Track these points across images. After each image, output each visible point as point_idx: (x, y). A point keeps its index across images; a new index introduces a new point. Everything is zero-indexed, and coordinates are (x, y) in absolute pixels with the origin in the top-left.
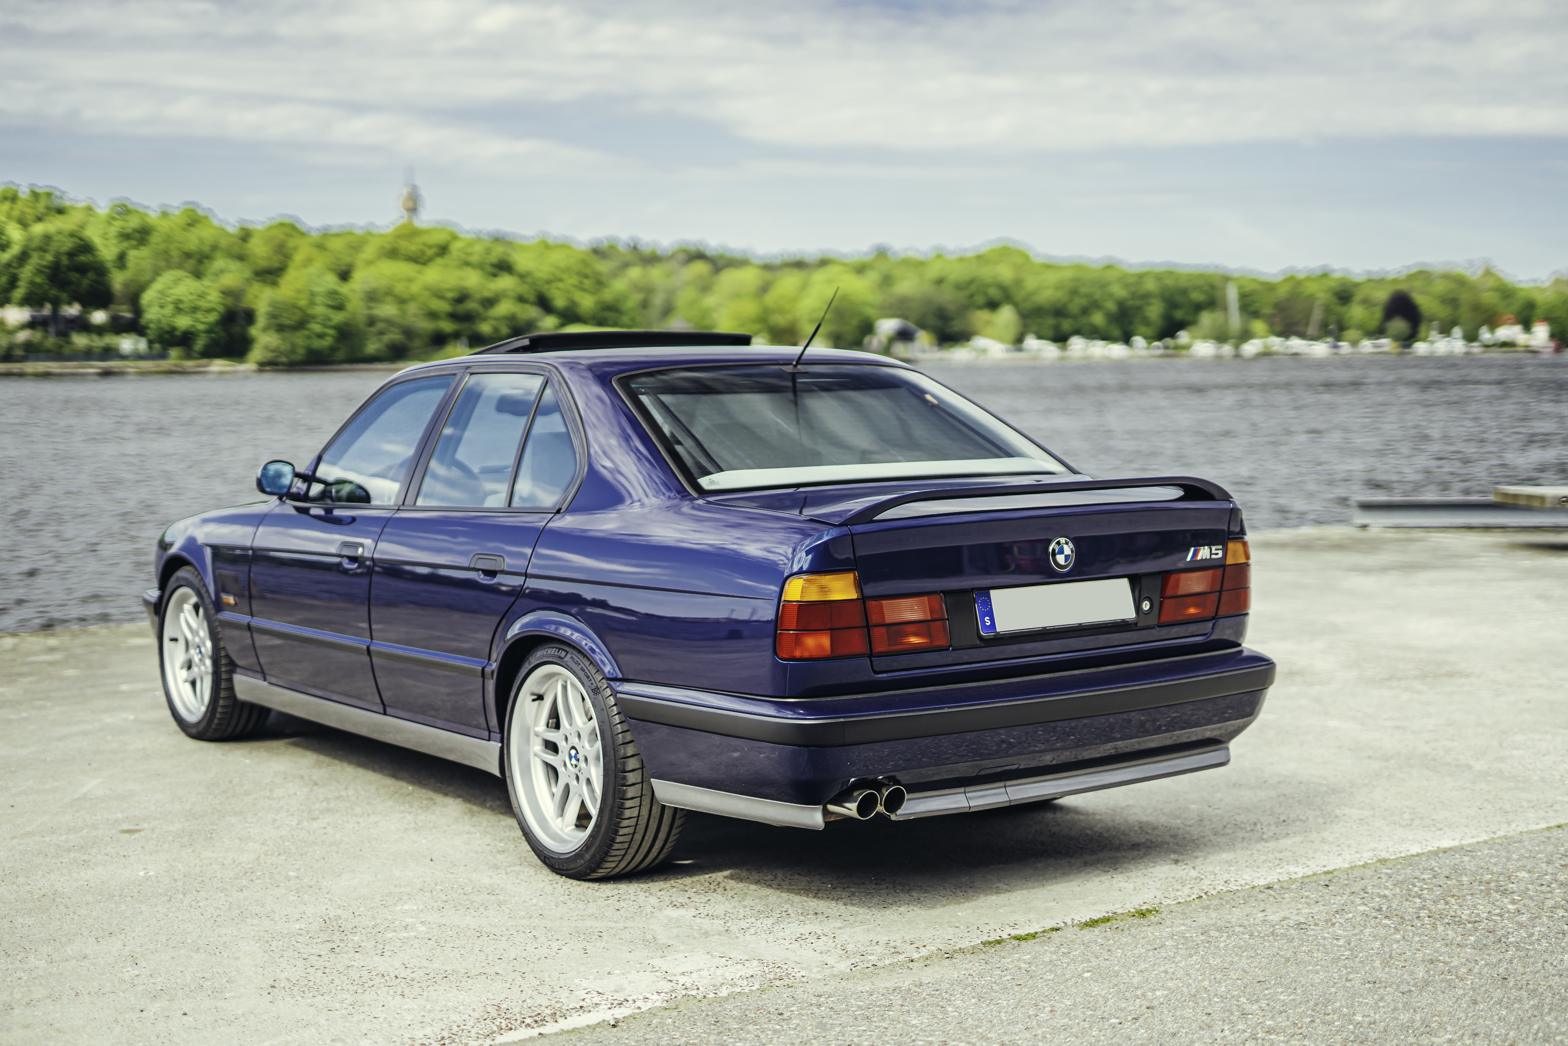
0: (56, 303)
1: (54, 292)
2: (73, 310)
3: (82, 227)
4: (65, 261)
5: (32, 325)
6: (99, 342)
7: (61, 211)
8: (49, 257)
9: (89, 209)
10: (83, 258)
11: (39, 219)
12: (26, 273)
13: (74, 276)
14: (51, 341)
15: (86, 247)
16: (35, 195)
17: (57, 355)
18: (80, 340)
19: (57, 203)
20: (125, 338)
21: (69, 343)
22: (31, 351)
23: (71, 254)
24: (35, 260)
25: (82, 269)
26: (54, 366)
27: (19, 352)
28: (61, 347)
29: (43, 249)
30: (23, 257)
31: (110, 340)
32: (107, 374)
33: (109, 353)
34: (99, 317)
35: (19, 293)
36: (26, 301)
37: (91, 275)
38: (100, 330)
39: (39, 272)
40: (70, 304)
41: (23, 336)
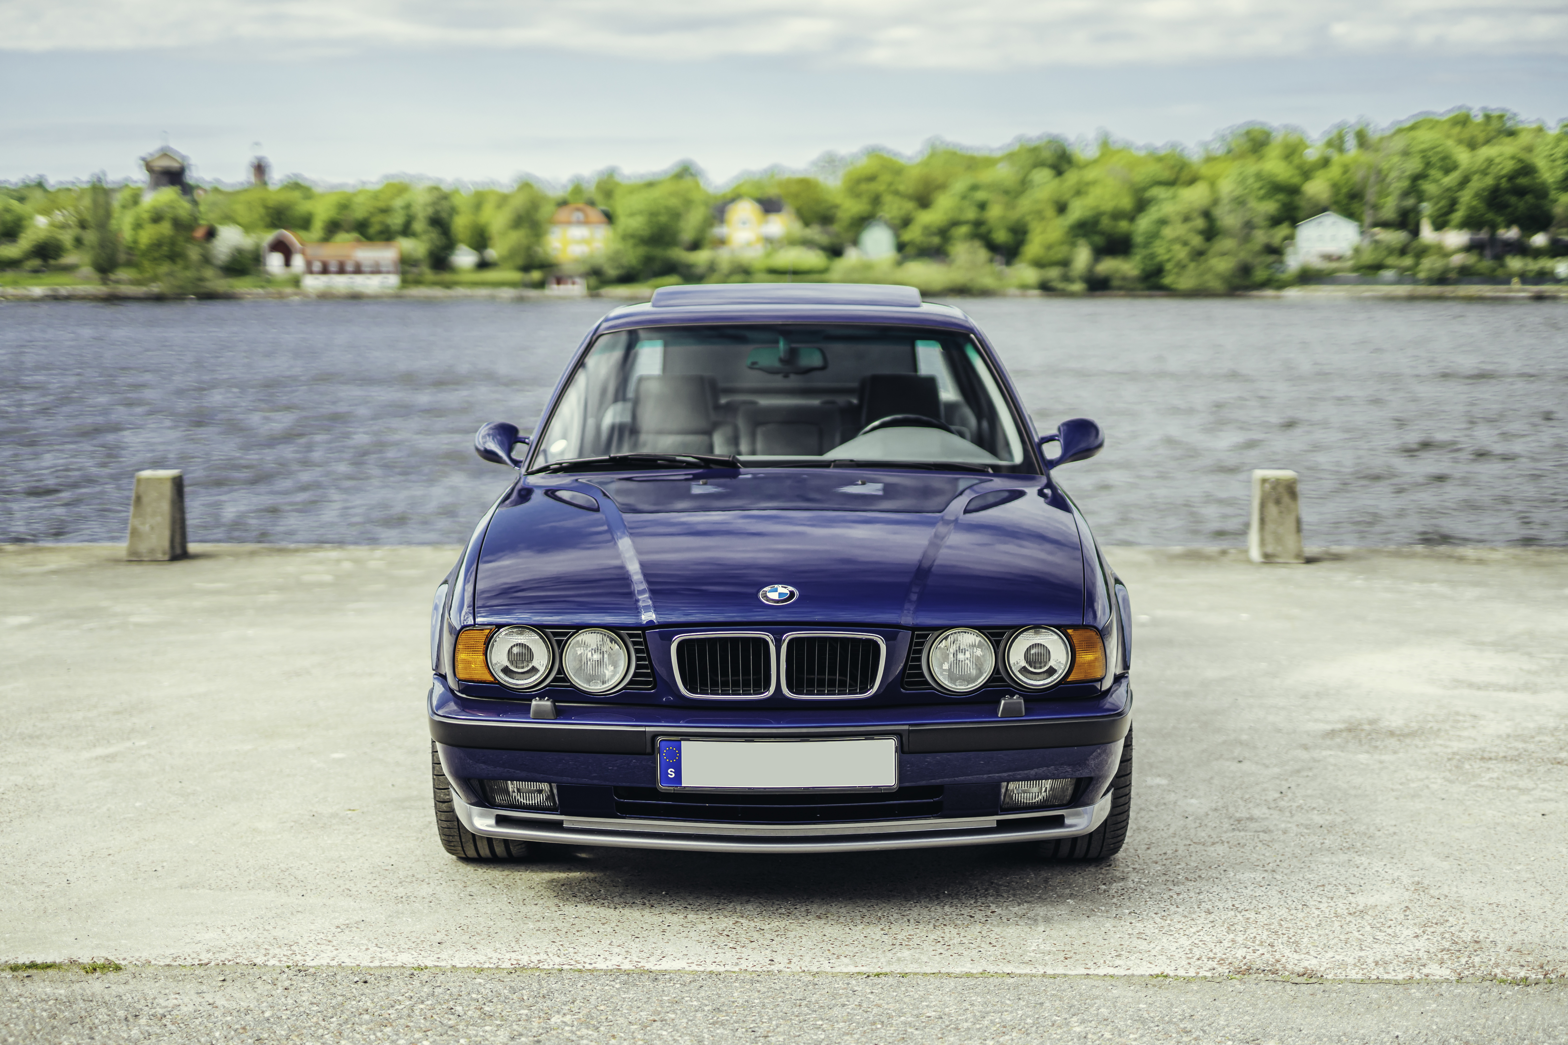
0: (1494, 227)
1: (1490, 216)
2: (1512, 233)
3: (1529, 149)
4: (1504, 183)
5: (1469, 248)
6: (1534, 266)
7: (1512, 133)
8: (1489, 181)
9: (1540, 130)
10: (1522, 181)
11: (1488, 141)
12: (1466, 197)
13: (1513, 200)
14: (1486, 264)
15: (1526, 170)
16: (1488, 118)
17: (1491, 279)
18: (1515, 263)
19: (1509, 124)
20: (1558, 261)
21: (1503, 265)
22: (1465, 274)
23: (1512, 177)
24: (1477, 184)
25: (1521, 192)
26: (1486, 290)
27: (1453, 275)
28: (1494, 270)
29: (1484, 173)
30: (1465, 181)
31: (1546, 263)
32: (1539, 298)
33: (1543, 277)
34: (1539, 240)
35: (1458, 215)
36: (1464, 225)
37: (1529, 198)
38: (1537, 253)
39: (1477, 195)
40: (1508, 226)
41: (1458, 260)
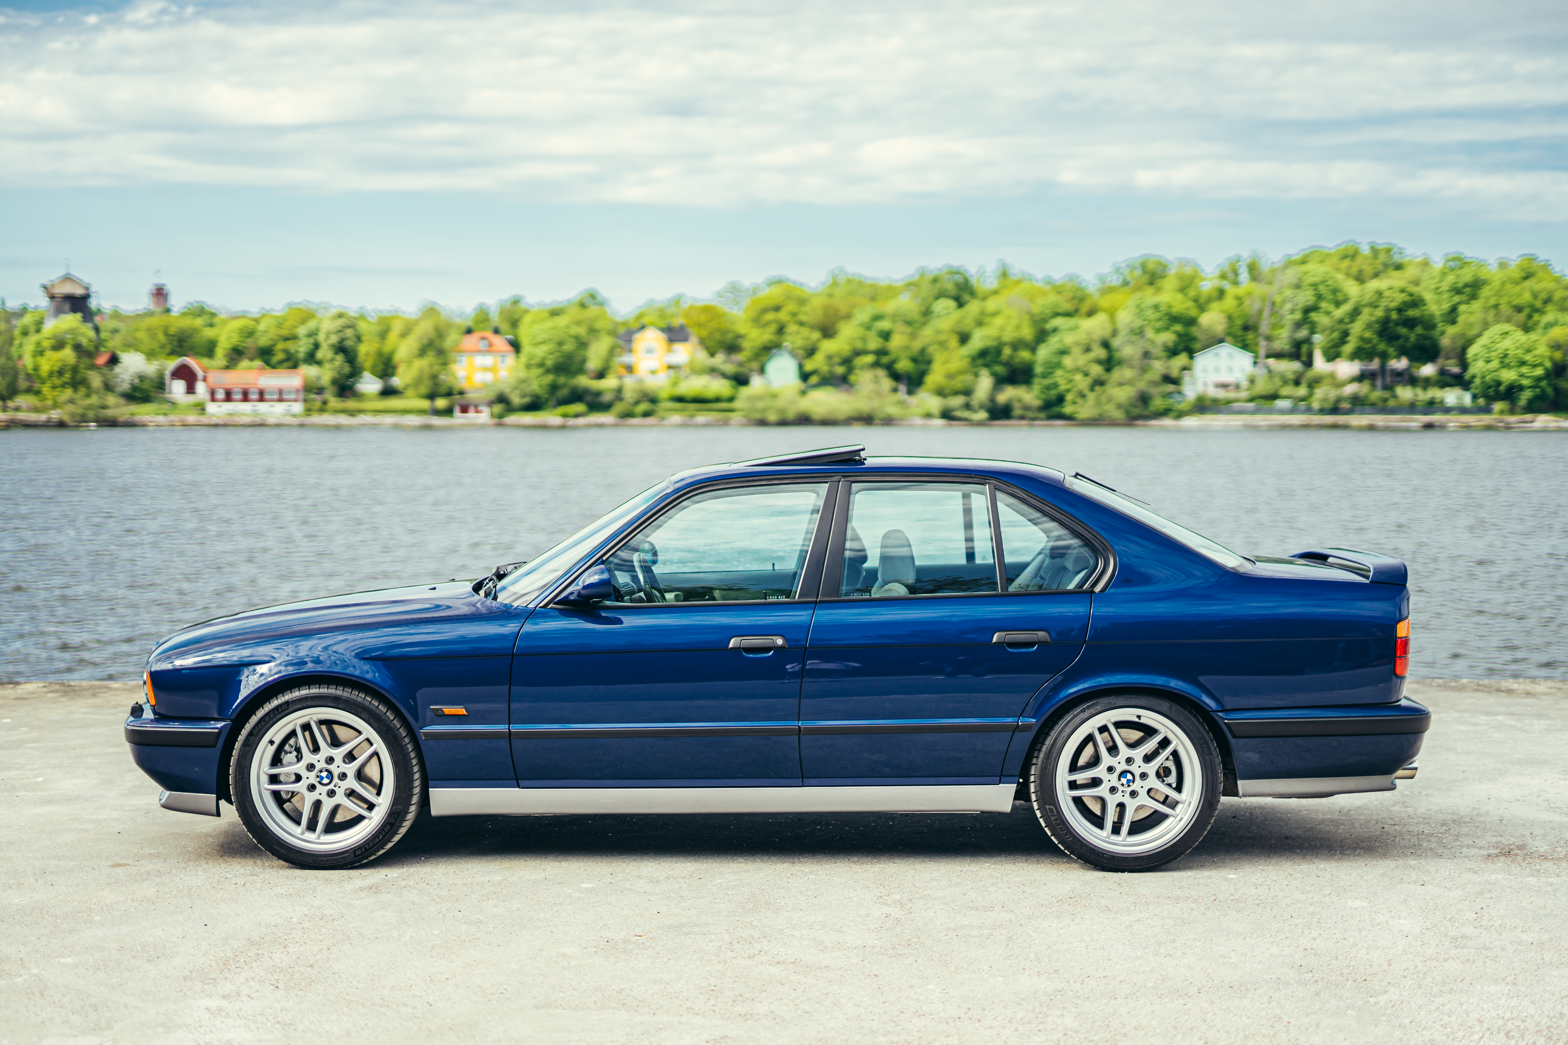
0: (1384, 356)
1: (1382, 346)
2: (1400, 364)
3: (1417, 283)
4: (1394, 316)
5: (1360, 378)
6: (1423, 395)
7: (1399, 267)
8: (1379, 313)
9: (1426, 264)
10: (1412, 313)
11: (1376, 275)
12: (1357, 328)
13: (1403, 331)
14: (1377, 394)
15: (1416, 302)
16: (1375, 252)
17: (1383, 408)
18: (1405, 393)
19: (1397, 258)
20: (1447, 392)
21: (1394, 396)
22: (1358, 403)
23: (1401, 310)
24: (1366, 316)
25: (1411, 323)
26: (1379, 420)
27: (1345, 405)
28: (1385, 400)
29: (1374, 305)
30: (1355, 313)
31: (1435, 393)
32: (1429, 426)
33: (1432, 406)
34: (1428, 370)
35: (1350, 347)
36: (1357, 354)
37: (1419, 330)
38: (1427, 383)
39: (1369, 326)
40: (1398, 357)
41: (1351, 389)
